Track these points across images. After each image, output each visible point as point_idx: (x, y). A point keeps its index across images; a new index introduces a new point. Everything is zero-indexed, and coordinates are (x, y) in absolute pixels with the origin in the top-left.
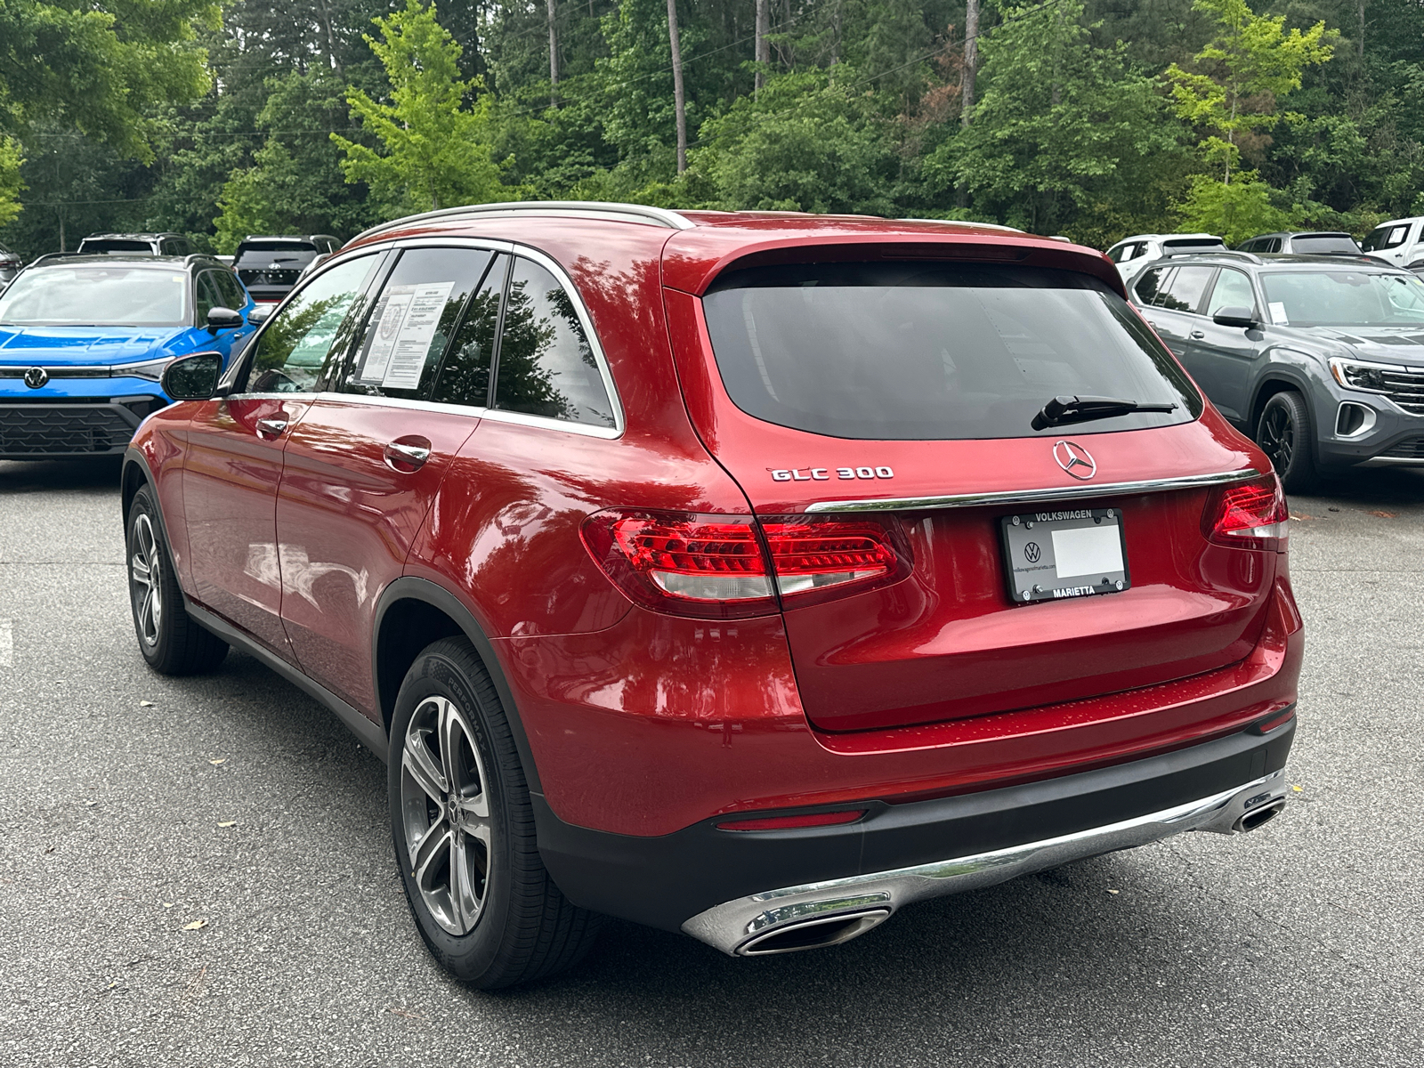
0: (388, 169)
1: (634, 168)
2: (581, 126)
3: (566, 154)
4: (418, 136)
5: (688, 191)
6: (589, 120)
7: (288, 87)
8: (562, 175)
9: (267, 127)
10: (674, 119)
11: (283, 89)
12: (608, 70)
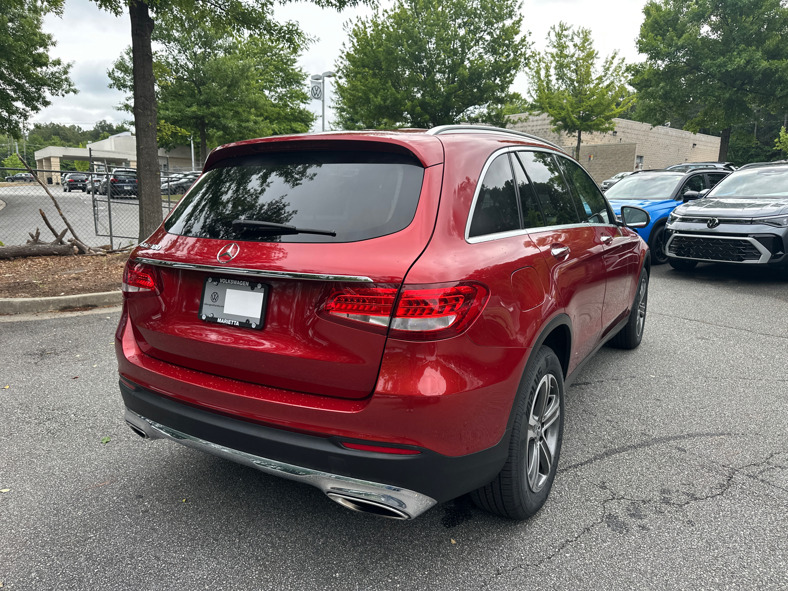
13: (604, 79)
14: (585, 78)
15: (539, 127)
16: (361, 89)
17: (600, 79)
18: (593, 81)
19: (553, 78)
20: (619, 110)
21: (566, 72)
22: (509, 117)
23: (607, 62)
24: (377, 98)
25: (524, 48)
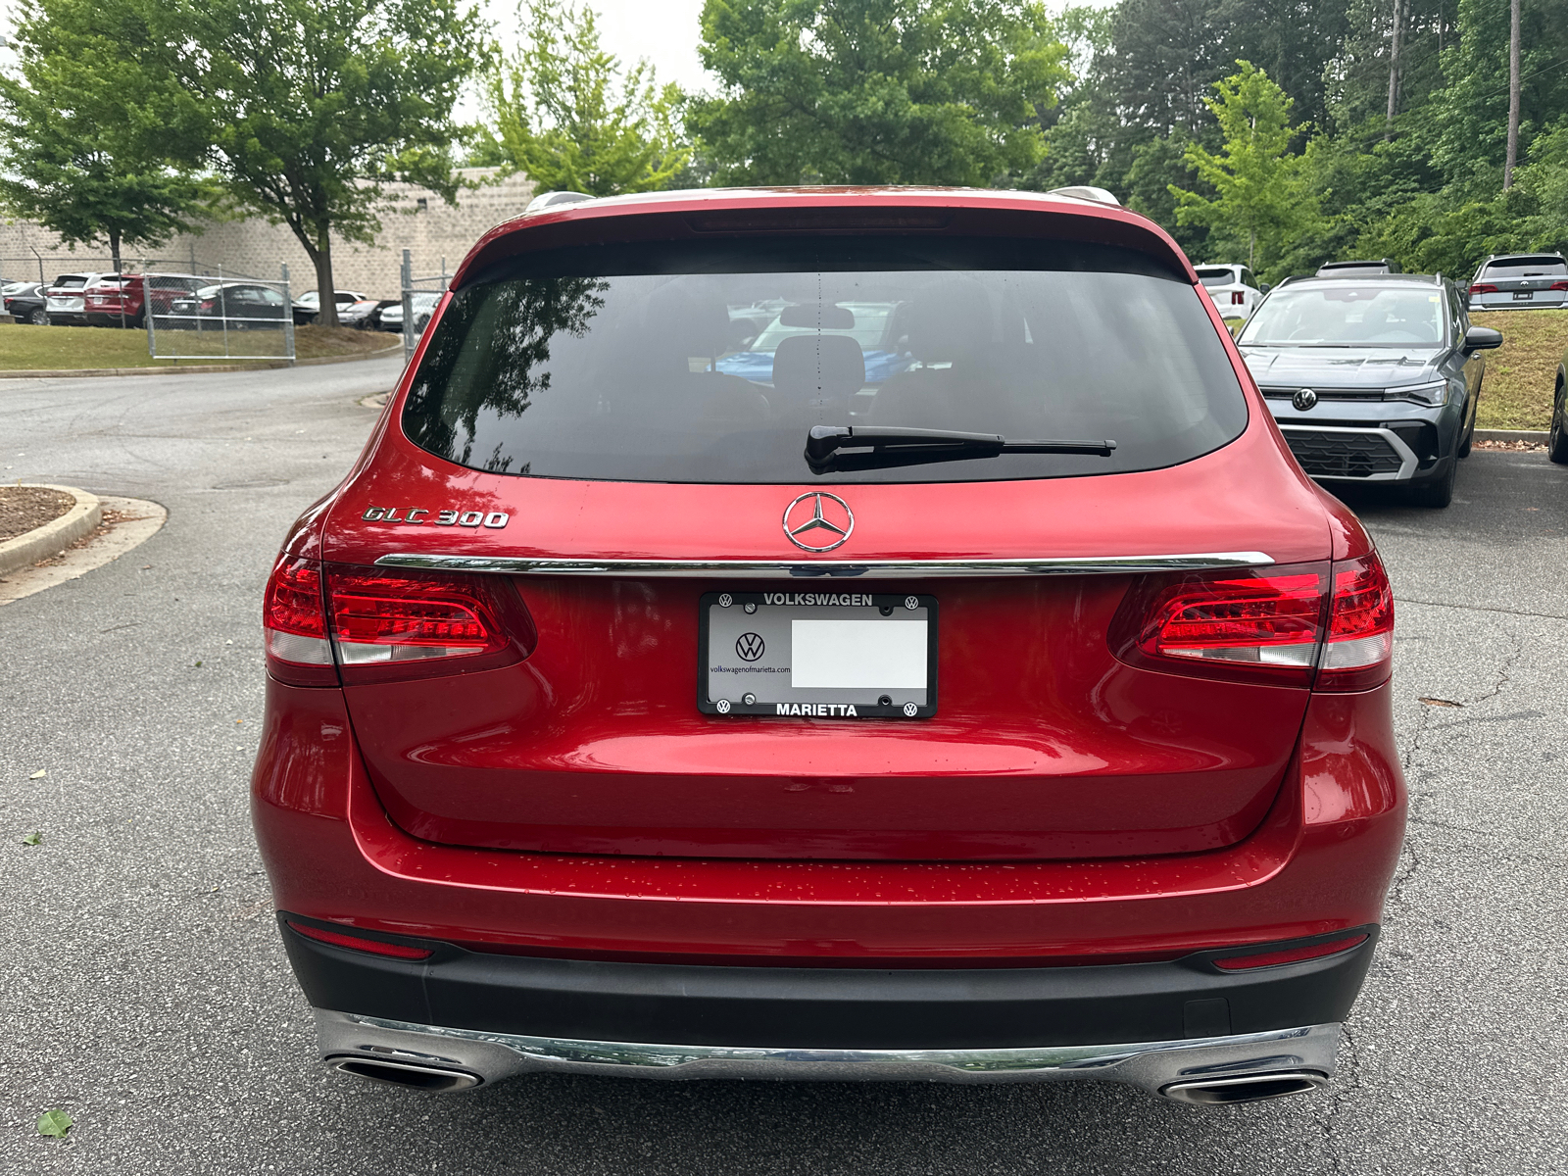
0: (1214, 211)
1: (1458, 190)
2: (1410, 156)
3: (1392, 182)
4: (1244, 179)
5: (1509, 209)
6: (1418, 149)
7: (1151, 151)
8: (1384, 203)
9: (1131, 185)
10: (1504, 141)
11: (1146, 153)
12: (1443, 100)
13: (628, 111)
14: (591, 108)
15: (505, 200)
16: (97, 84)
17: (621, 111)
18: (608, 114)
19: (530, 102)
20: (660, 175)
21: (553, 91)
22: (460, 174)
23: (629, 78)
24: (144, 109)
25: (478, 30)
